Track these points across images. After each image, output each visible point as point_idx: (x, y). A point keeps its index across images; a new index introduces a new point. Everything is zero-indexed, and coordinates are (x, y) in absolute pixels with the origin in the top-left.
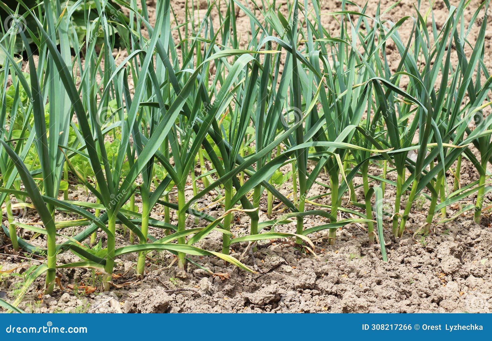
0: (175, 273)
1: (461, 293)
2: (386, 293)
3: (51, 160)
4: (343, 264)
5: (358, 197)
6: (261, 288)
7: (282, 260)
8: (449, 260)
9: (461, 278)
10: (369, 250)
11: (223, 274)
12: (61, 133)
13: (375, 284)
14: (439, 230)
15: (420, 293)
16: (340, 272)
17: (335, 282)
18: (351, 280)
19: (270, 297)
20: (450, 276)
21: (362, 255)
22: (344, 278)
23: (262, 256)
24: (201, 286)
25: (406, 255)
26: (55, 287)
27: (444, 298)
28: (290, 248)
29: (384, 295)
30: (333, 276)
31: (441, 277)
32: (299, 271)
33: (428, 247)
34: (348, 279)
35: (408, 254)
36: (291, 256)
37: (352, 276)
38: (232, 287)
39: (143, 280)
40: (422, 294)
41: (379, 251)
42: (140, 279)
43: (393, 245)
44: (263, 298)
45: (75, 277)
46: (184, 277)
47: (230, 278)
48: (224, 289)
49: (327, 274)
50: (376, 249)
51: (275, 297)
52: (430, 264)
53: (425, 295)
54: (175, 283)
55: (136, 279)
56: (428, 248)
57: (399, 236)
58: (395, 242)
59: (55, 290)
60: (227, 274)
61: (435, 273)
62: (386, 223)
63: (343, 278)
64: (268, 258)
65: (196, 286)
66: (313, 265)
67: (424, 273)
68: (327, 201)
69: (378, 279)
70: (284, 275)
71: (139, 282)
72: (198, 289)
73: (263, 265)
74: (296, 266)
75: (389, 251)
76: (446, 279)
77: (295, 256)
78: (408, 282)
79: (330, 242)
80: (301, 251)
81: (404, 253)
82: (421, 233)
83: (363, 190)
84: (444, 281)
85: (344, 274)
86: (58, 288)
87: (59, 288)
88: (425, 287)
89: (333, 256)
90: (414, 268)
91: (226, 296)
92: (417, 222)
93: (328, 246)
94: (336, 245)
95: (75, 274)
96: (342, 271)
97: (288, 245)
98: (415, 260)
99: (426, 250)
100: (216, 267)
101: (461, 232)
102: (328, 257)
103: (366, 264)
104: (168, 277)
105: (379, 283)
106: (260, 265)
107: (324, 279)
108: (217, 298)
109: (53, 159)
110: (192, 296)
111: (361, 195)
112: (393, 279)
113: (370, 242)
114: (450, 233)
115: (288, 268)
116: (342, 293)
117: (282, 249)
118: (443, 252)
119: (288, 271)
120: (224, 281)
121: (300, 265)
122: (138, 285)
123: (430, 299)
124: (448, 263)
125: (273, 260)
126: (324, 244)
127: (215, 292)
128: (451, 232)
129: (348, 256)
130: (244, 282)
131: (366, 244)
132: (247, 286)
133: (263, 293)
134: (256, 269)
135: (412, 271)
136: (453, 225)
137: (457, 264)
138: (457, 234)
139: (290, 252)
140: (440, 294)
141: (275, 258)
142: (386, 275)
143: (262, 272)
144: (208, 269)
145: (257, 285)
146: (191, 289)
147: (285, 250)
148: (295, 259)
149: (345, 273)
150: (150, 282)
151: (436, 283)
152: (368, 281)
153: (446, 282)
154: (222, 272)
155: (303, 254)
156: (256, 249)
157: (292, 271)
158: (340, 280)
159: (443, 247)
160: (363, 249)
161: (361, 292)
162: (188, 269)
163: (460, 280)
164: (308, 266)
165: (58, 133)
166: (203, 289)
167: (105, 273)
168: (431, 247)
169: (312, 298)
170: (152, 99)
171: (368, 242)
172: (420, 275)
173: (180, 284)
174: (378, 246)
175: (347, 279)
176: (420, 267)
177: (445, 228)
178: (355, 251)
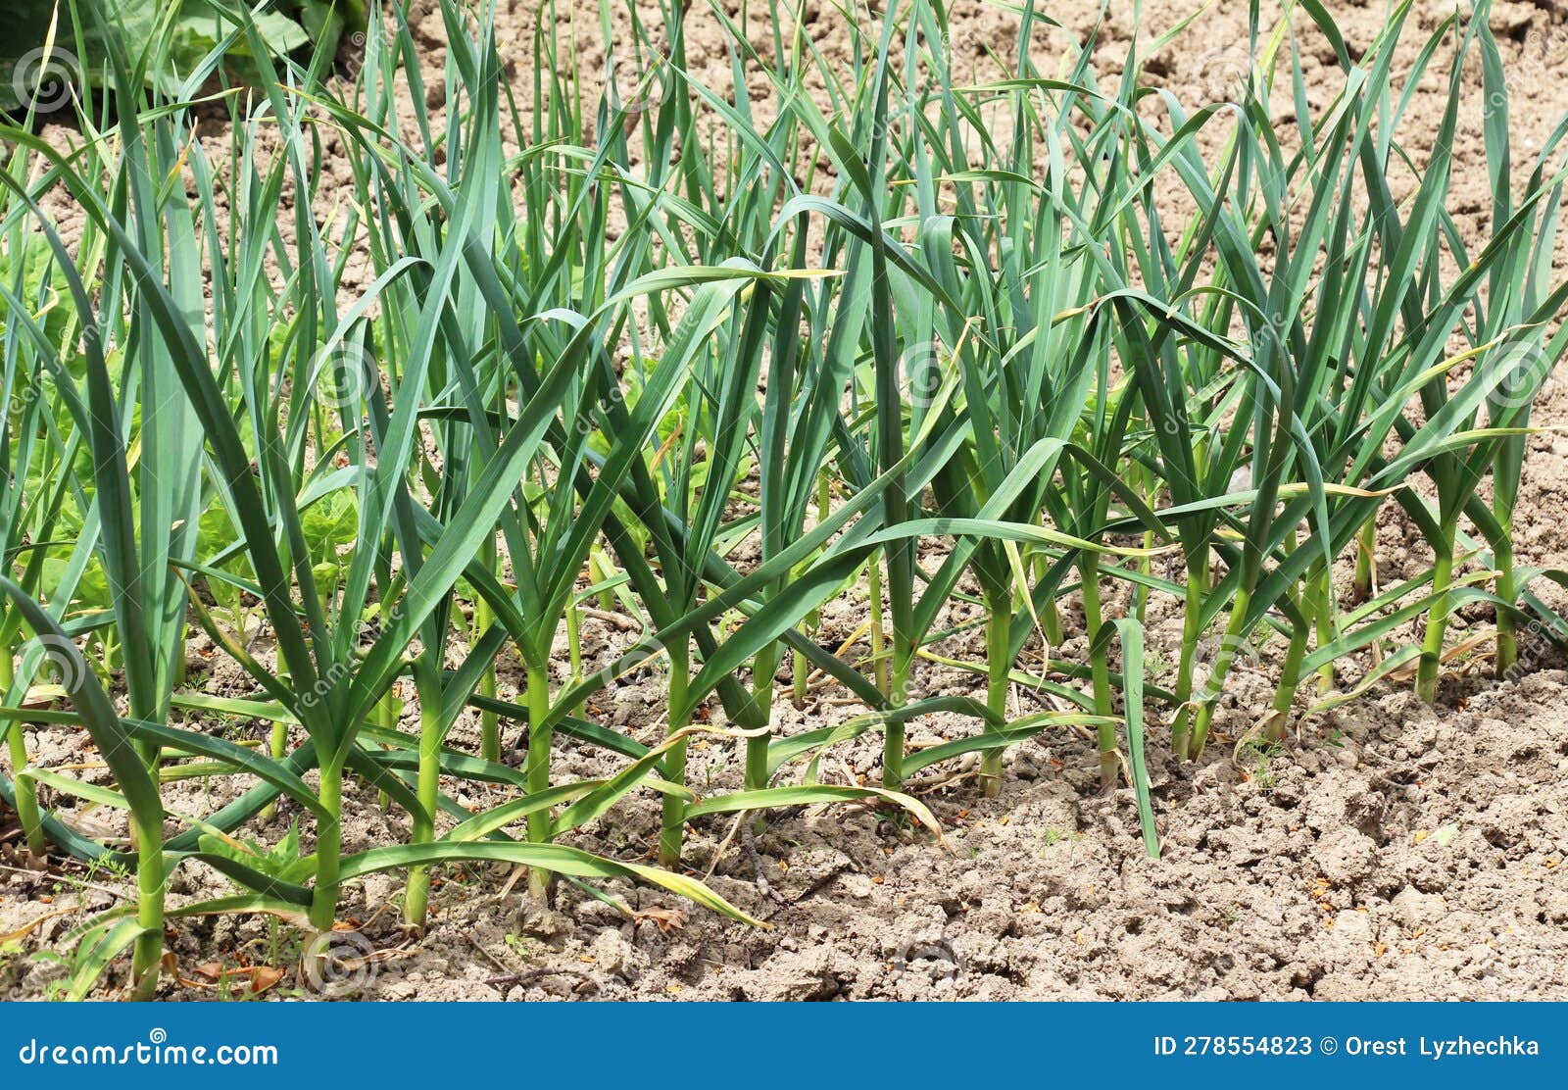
0: (522, 918)
1: (1379, 947)
2: (1156, 964)
3: (148, 604)
4: (1025, 870)
5: (1068, 625)
6: (779, 951)
7: (842, 860)
8: (1342, 843)
9: (1378, 899)
10: (1100, 806)
11: (664, 914)
12: (176, 525)
13: (1123, 929)
14: (1313, 727)
15: (1258, 956)
16: (1018, 895)
17: (1001, 930)
18: (1048, 921)
19: (809, 986)
20: (1345, 893)
21: (1082, 825)
22: (1030, 914)
23: (780, 848)
24: (601, 958)
25: (1212, 822)
26: (160, 978)
27: (1328, 969)
28: (865, 817)
29: (1150, 971)
30: (997, 911)
31: (1317, 892)
32: (893, 890)
33: (1280, 790)
34: (1040, 917)
35: (1221, 818)
36: (867, 842)
37: (1053, 907)
38: (693, 951)
39: (424, 943)
40: (1262, 961)
41: (1132, 809)
42: (414, 937)
43: (1174, 786)
44: (785, 990)
45: (219, 935)
46: (550, 930)
47: (684, 924)
48: (669, 959)
49: (977, 903)
50: (1124, 804)
51: (824, 985)
52: (1286, 853)
53: (1273, 962)
54: (522, 952)
55: (403, 939)
56: (1278, 796)
57: (1192, 756)
58: (1180, 776)
59: (159, 987)
60: (675, 912)
61: (1300, 883)
62: (1154, 711)
63: (1026, 914)
64: (799, 855)
65: (584, 957)
66: (934, 869)
67: (1267, 883)
68: (972, 642)
69: (1131, 914)
70: (847, 908)
71: (412, 949)
72: (589, 966)
73: (783, 879)
74: (882, 874)
75: (1161, 803)
76: (1333, 902)
77: (880, 841)
78: (1222, 921)
79: (983, 785)
80: (899, 821)
81: (1206, 813)
82: (1258, 741)
83: (1079, 600)
84: (1327, 907)
85: (1026, 901)
86: (170, 978)
87: (173, 980)
88: (1273, 938)
89: (993, 835)
90: (1239, 865)
91: (675, 981)
92: (1246, 704)
93: (979, 801)
94: (1003, 795)
95: (218, 926)
96: (1023, 891)
97: (859, 807)
98: (1242, 839)
99: (1273, 800)
100: (643, 890)
101: (1377, 731)
102: (980, 838)
103: (1094, 856)
104: (500, 931)
105: (1134, 927)
106: (776, 877)
107: (967, 920)
108: (650, 992)
109: (154, 603)
110: (574, 989)
111: (1075, 614)
112: (1176, 916)
113: (1103, 781)
114: (1346, 741)
115: (857, 884)
116: (1023, 968)
117: (841, 821)
118: (1325, 810)
119: (861, 892)
120: (670, 935)
121: (897, 870)
122: (409, 958)
123: (1285, 974)
124: (1339, 851)
125: (815, 861)
126: (966, 793)
127: (642, 971)
128: (1349, 734)
129: (1039, 832)
130: (727, 932)
131: (1092, 787)
132: (738, 943)
133: (787, 974)
134: (765, 891)
135: (1233, 877)
136: (1353, 713)
137: (1368, 854)
138: (1366, 741)
139: (865, 828)
140: (1317, 958)
141: (819, 853)
142: (1156, 901)
143: (781, 899)
144: (618, 899)
145: (768, 941)
146: (570, 968)
147: (849, 826)
148: (881, 852)
149: (1033, 898)
150: (445, 947)
151: (1304, 920)
152: (1100, 920)
153: (1334, 910)
154: (662, 907)
155: (905, 831)
156: (763, 824)
157: (873, 893)
158: (1018, 922)
159: (1323, 793)
160: (1084, 803)
161: (1081, 961)
162: (560, 900)
163: (1377, 904)
164: (919, 875)
165: (165, 525)
166: (607, 967)
167: (310, 929)
168: (1289, 790)
169: (933, 985)
170: (448, 395)
171: (1098, 780)
172: (1257, 891)
173: (536, 950)
174: (1130, 793)
175: (1036, 920)
176: (1255, 863)
177: (1330, 722)
178: (1060, 814)
